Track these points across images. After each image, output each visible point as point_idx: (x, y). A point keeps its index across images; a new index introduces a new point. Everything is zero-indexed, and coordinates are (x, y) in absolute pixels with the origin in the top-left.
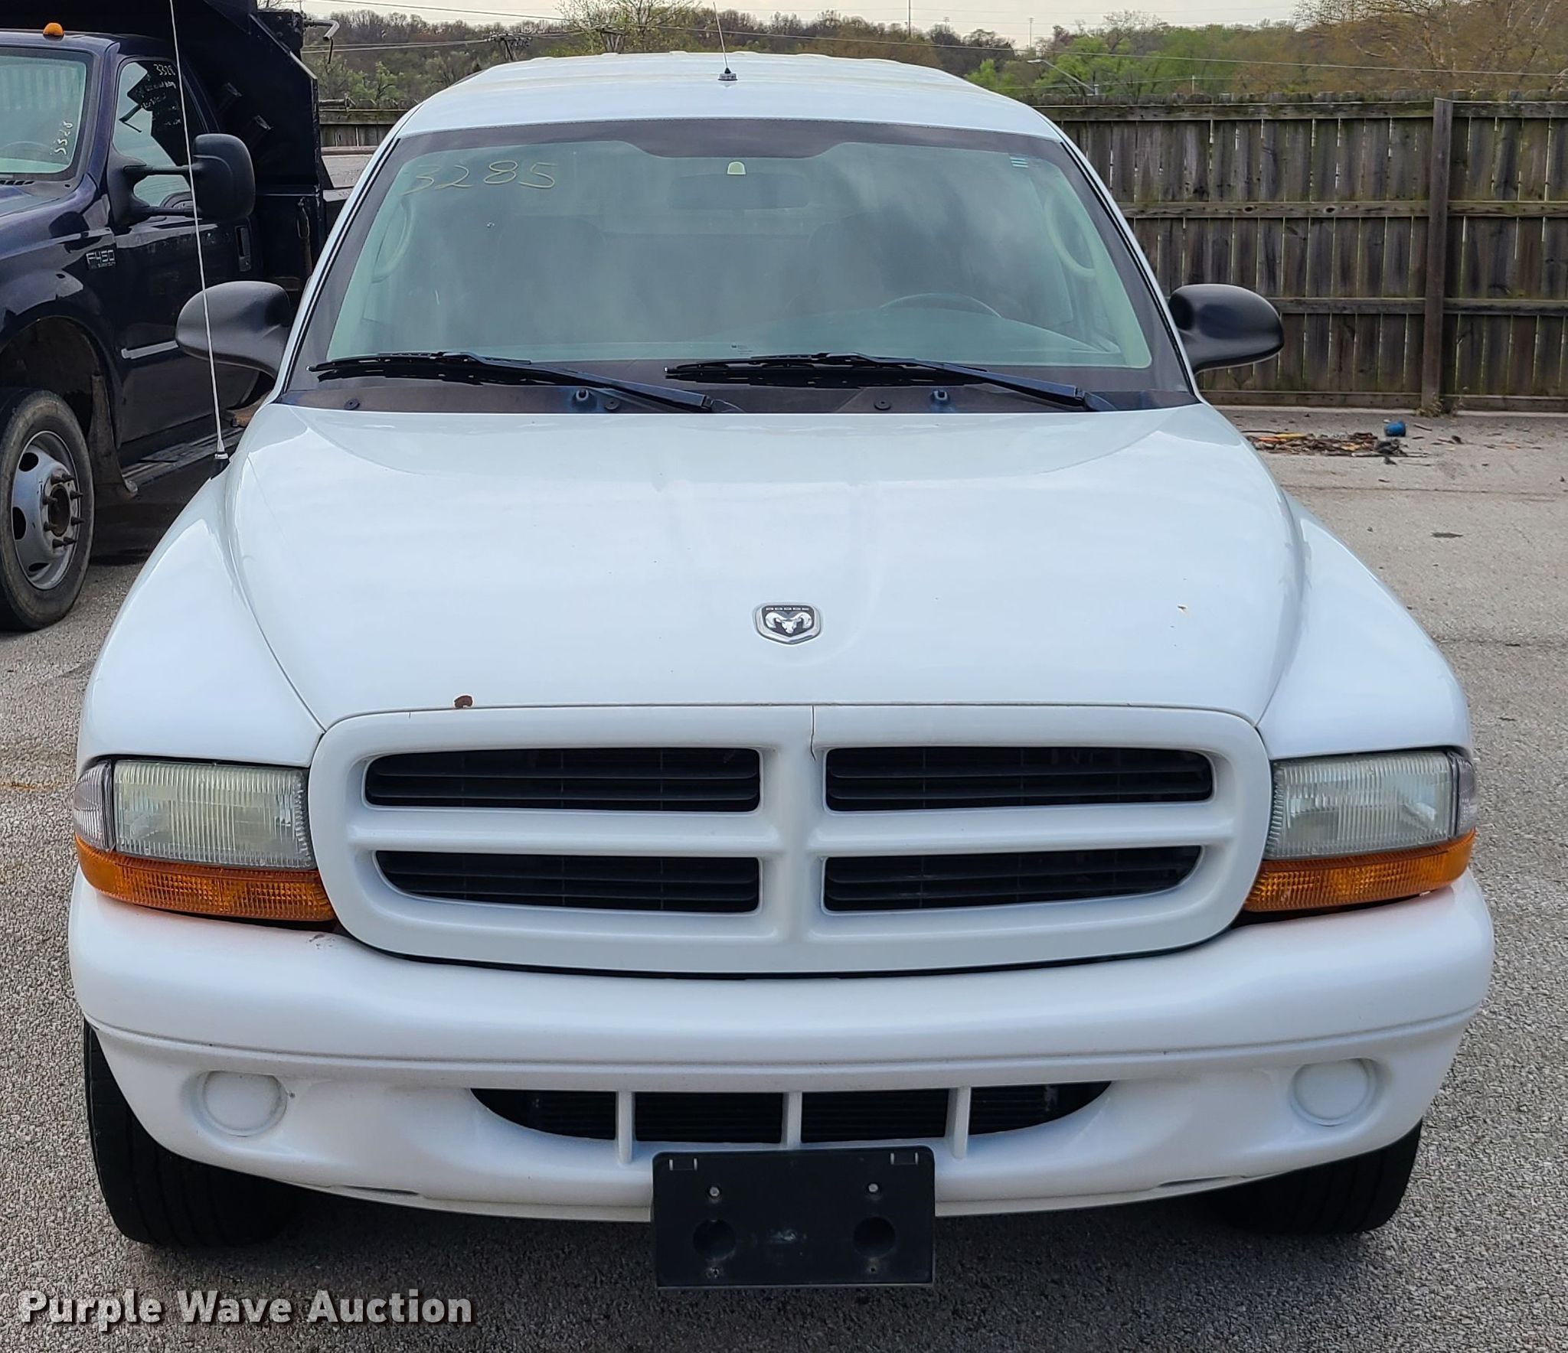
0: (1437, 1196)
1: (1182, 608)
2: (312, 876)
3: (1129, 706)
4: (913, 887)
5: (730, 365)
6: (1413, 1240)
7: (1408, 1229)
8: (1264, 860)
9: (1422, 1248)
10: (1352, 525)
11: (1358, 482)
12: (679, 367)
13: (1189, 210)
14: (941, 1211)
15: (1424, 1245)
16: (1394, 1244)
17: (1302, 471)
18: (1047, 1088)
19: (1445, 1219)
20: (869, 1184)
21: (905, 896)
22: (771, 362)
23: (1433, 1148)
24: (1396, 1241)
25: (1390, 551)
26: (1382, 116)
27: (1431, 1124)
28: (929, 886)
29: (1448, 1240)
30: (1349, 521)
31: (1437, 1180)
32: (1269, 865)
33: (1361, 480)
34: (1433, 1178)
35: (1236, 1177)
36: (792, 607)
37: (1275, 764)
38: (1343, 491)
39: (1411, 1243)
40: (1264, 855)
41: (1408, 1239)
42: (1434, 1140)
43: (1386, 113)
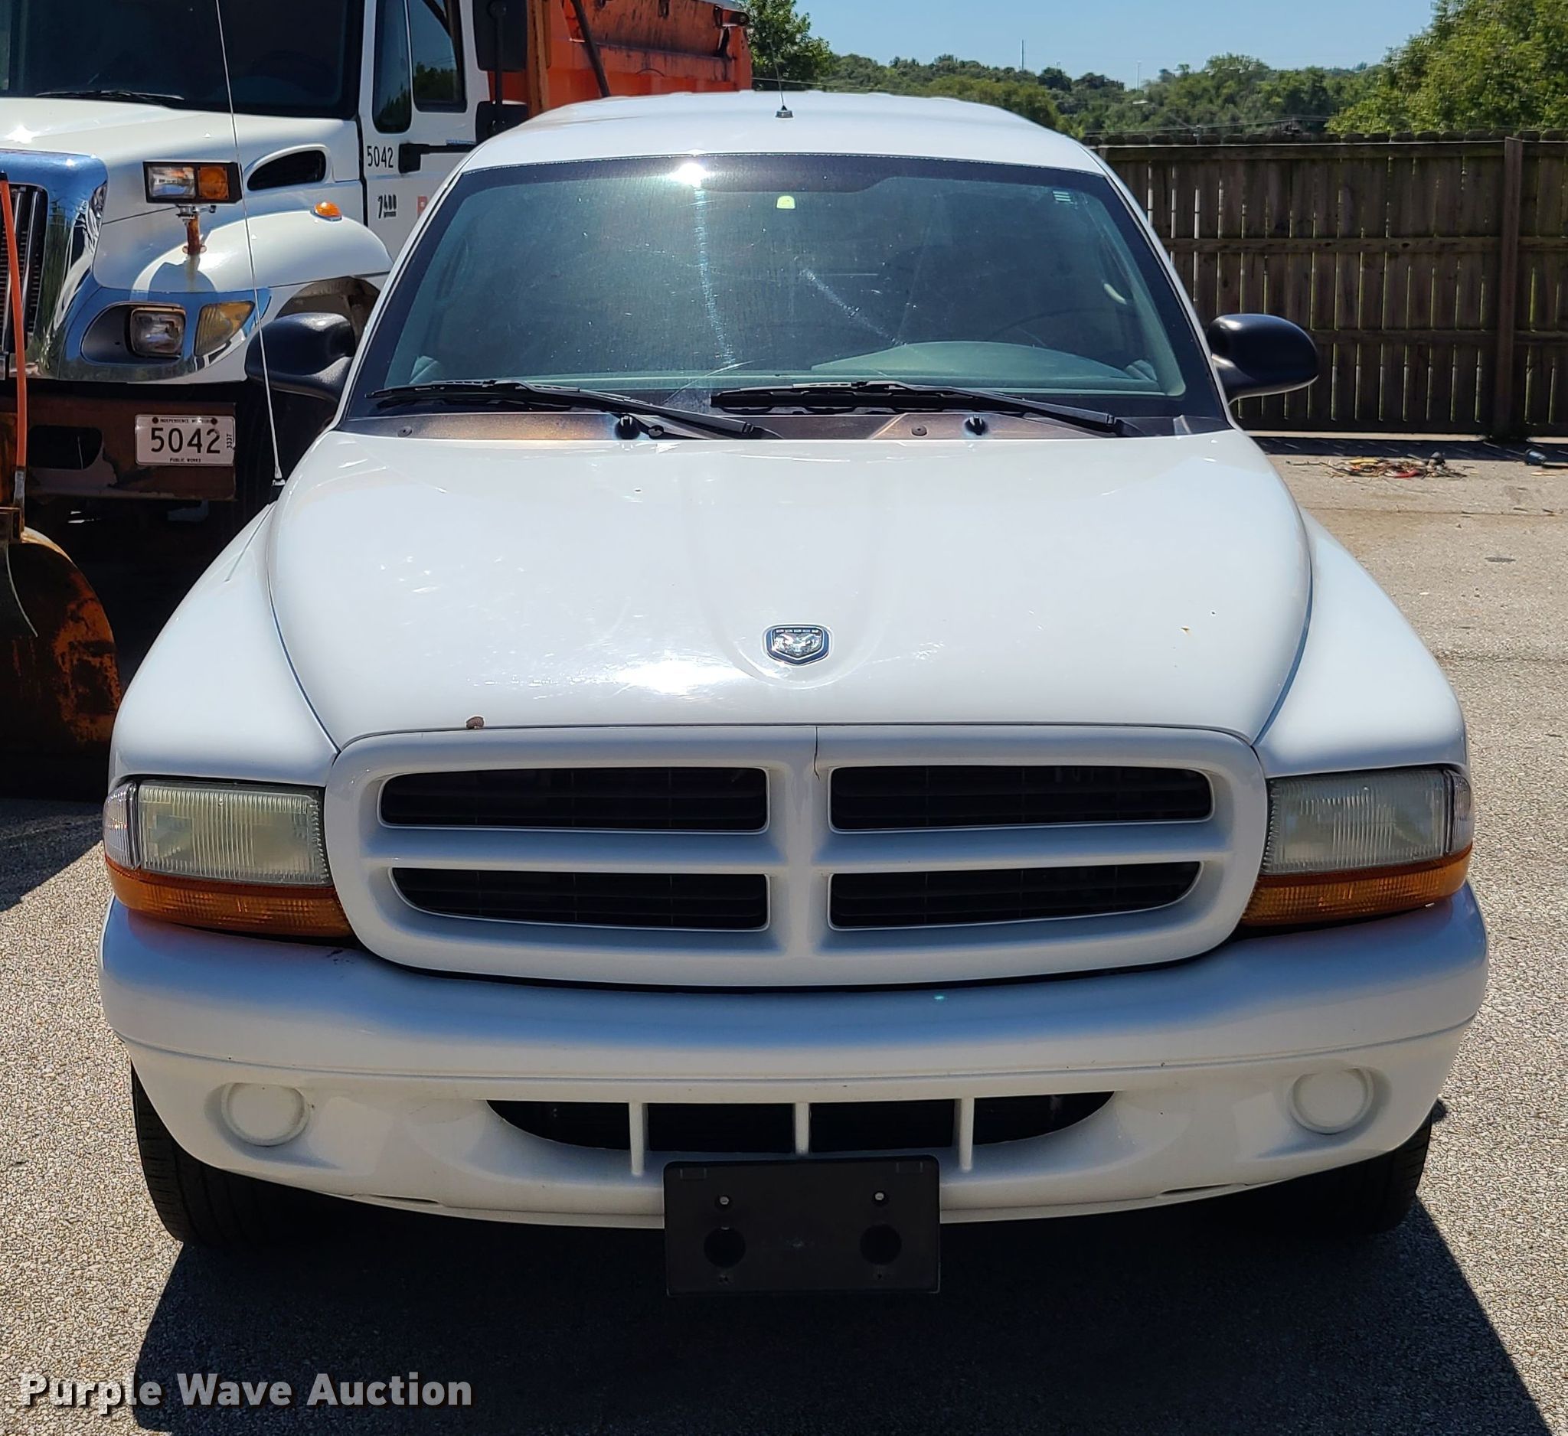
0: (1453, 1201)
1: (1186, 629)
2: (328, 892)
3: (1128, 725)
4: (917, 903)
5: (772, 393)
6: (1426, 1244)
7: (1423, 1233)
8: (1260, 876)
9: (1434, 1251)
10: (1418, 548)
11: (1427, 506)
12: (723, 395)
13: (1270, 245)
14: (945, 1219)
15: (1437, 1249)
16: (1408, 1248)
17: (1375, 495)
18: (1054, 1098)
19: (1458, 1223)
20: (876, 1193)
21: (910, 911)
22: (812, 389)
23: (1451, 1153)
24: (1411, 1244)
25: (1453, 573)
26: (1455, 155)
27: (1452, 1131)
28: (933, 902)
29: (1460, 1244)
30: (1416, 544)
31: (1453, 1185)
32: (1266, 881)
33: (1430, 504)
34: (1450, 1183)
35: (1239, 1184)
36: (802, 629)
37: (1272, 782)
38: (1413, 514)
39: (1424, 1247)
40: (1260, 870)
41: (1422, 1243)
42: (1453, 1146)
43: (1459, 152)
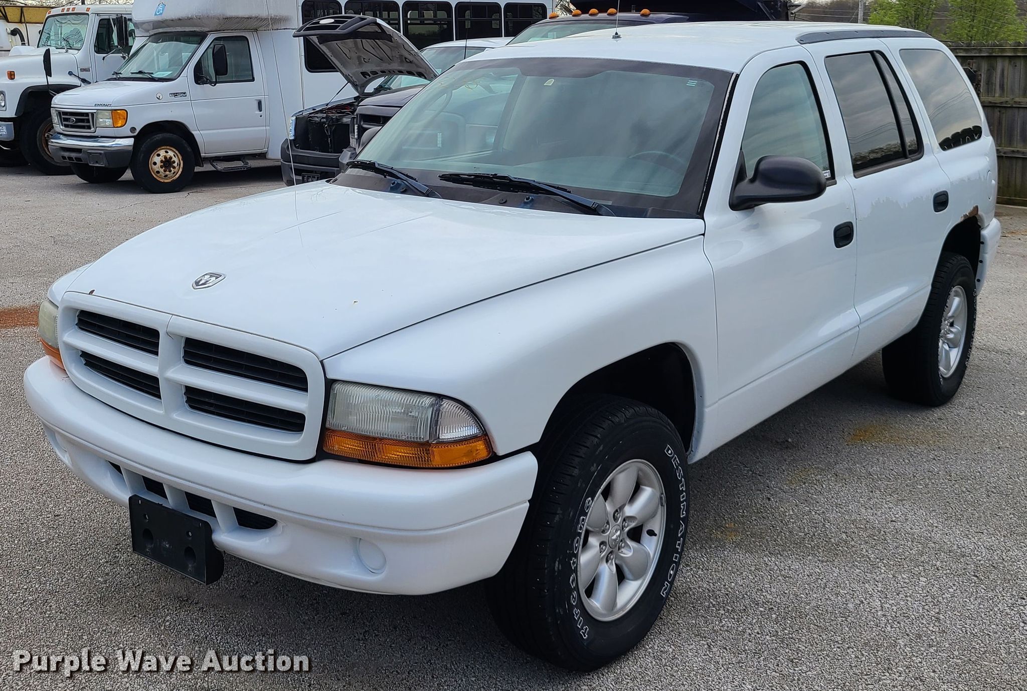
3: (273, 339)
4: (211, 405)
5: (461, 176)
12: (442, 175)
21: (206, 407)
22: (477, 176)
28: (217, 406)
